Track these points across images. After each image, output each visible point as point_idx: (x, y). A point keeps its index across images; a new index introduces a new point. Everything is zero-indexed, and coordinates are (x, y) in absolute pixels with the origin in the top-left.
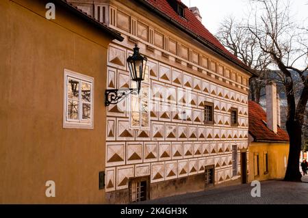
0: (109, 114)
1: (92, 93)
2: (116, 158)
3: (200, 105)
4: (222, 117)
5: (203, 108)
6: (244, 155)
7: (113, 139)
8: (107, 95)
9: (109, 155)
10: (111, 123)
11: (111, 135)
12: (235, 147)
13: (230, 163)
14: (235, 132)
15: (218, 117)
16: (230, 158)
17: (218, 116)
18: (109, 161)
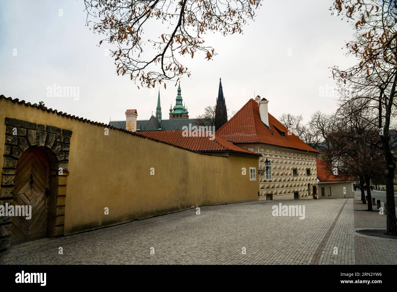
0: (260, 176)
1: (255, 170)
2: (262, 188)
3: (291, 170)
4: (302, 172)
5: (292, 170)
6: (314, 188)
7: (261, 183)
8: (259, 171)
9: (260, 187)
10: (260, 179)
11: (261, 182)
12: (309, 184)
13: (307, 190)
14: (309, 178)
15: (300, 172)
16: (307, 188)
17: (303, 173)
18: (261, 189)
